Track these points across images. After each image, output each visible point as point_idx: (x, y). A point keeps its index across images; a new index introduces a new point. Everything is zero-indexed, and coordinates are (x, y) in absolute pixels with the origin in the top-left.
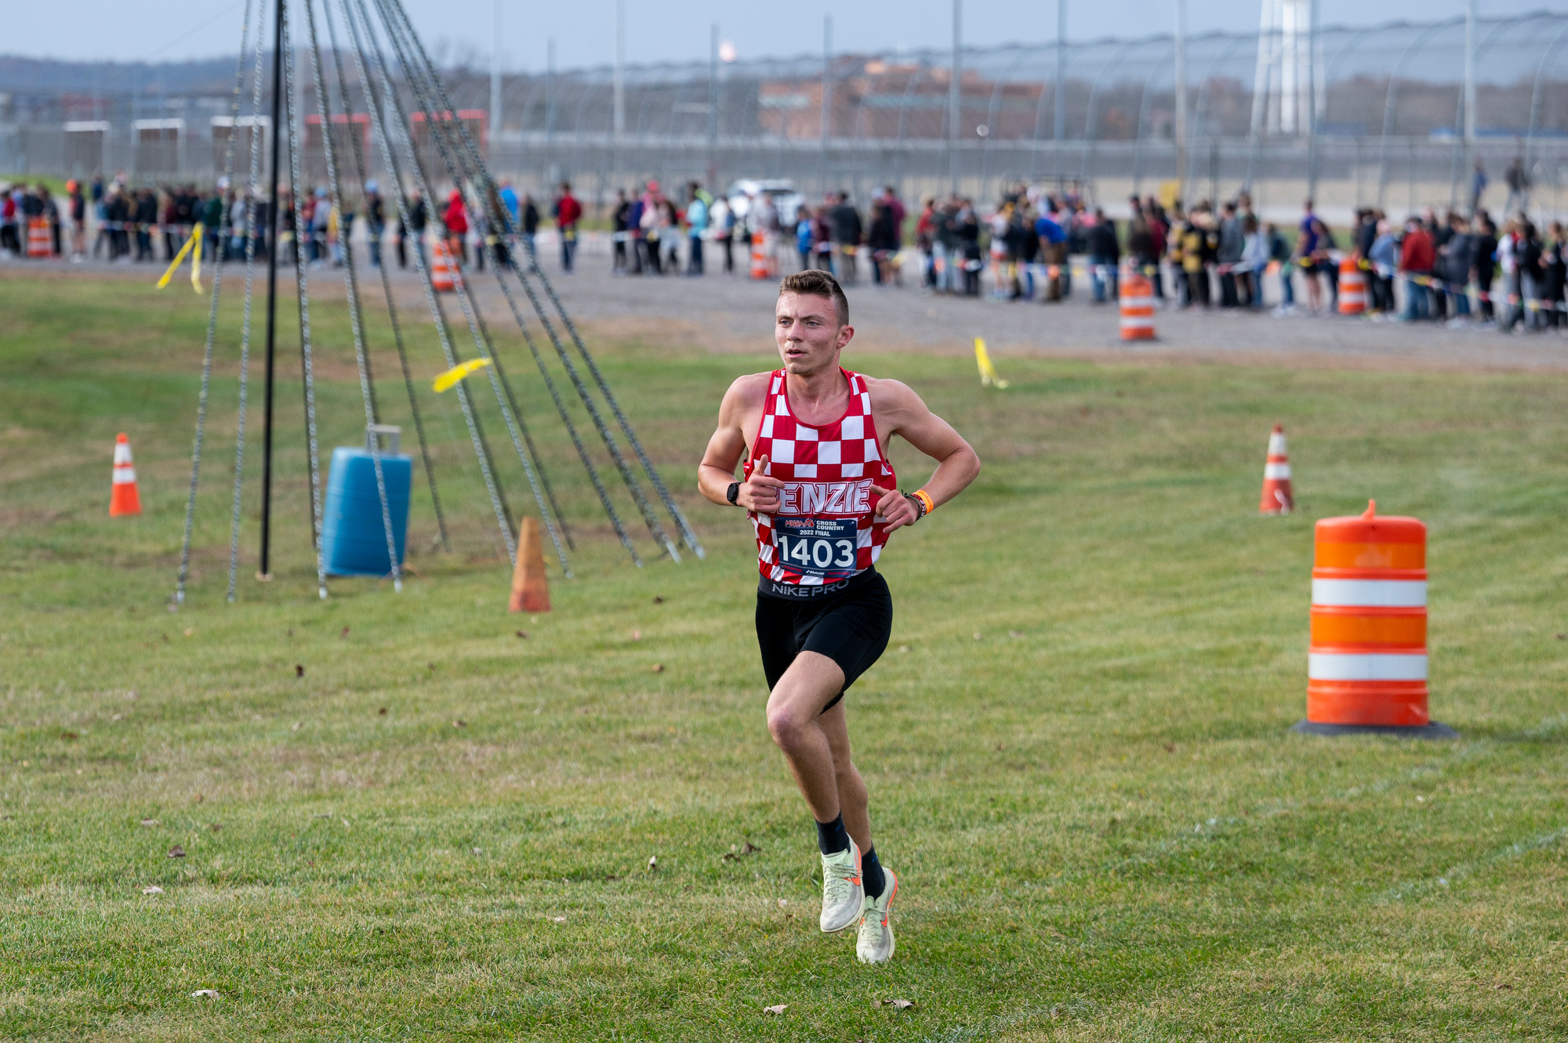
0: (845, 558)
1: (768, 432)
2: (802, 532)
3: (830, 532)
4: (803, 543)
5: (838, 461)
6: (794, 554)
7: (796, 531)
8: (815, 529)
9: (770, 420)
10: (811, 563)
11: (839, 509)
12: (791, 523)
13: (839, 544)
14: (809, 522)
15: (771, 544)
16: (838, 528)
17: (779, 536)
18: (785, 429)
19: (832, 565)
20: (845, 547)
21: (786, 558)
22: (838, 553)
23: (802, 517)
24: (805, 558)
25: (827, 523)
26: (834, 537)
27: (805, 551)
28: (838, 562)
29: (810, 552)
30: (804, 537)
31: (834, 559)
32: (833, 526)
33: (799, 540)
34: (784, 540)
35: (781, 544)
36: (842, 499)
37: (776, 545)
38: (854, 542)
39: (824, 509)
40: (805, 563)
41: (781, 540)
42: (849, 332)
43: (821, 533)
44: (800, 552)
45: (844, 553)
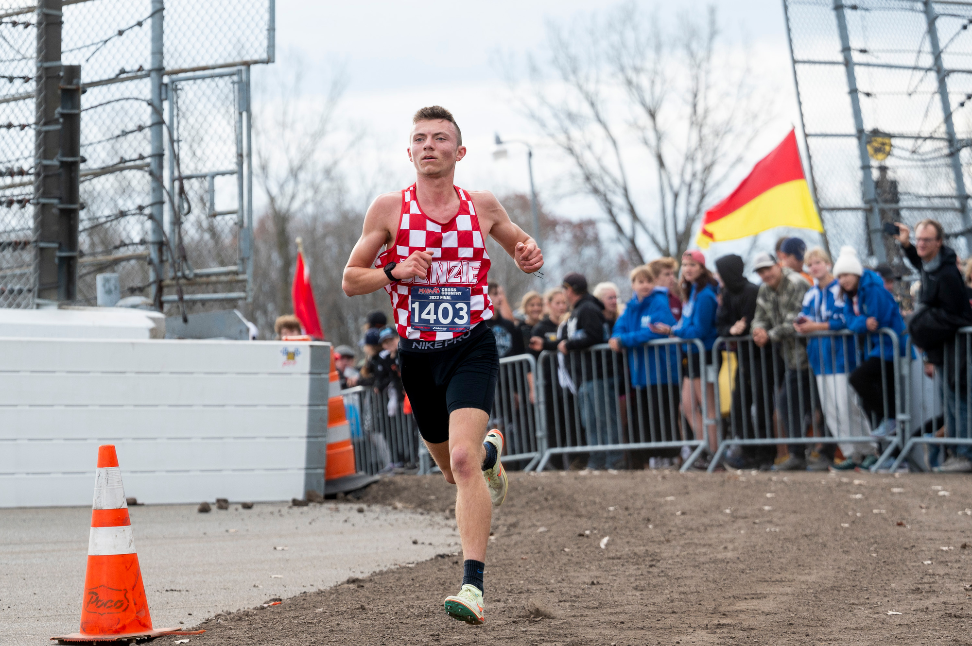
0: (462, 318)
1: (405, 225)
2: (431, 298)
3: (452, 296)
4: (431, 306)
5: (456, 246)
6: (424, 316)
7: (426, 297)
8: (440, 295)
9: (406, 218)
10: (437, 321)
11: (457, 280)
12: (423, 291)
13: (458, 306)
14: (436, 290)
15: (407, 309)
16: (458, 293)
17: (413, 303)
18: (418, 223)
19: (452, 322)
20: (461, 309)
21: (416, 320)
22: (456, 313)
23: (431, 287)
24: (432, 318)
25: (449, 289)
26: (454, 300)
27: (432, 312)
28: (457, 320)
29: (436, 313)
30: (432, 301)
31: (454, 318)
32: (453, 291)
33: (429, 303)
34: (416, 306)
35: (413, 309)
36: (460, 273)
37: (410, 309)
38: (468, 305)
39: (447, 281)
40: (432, 322)
41: (414, 306)
42: (463, 151)
43: (445, 298)
44: (429, 313)
45: (461, 313)
